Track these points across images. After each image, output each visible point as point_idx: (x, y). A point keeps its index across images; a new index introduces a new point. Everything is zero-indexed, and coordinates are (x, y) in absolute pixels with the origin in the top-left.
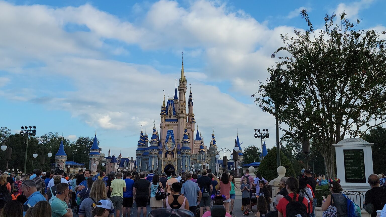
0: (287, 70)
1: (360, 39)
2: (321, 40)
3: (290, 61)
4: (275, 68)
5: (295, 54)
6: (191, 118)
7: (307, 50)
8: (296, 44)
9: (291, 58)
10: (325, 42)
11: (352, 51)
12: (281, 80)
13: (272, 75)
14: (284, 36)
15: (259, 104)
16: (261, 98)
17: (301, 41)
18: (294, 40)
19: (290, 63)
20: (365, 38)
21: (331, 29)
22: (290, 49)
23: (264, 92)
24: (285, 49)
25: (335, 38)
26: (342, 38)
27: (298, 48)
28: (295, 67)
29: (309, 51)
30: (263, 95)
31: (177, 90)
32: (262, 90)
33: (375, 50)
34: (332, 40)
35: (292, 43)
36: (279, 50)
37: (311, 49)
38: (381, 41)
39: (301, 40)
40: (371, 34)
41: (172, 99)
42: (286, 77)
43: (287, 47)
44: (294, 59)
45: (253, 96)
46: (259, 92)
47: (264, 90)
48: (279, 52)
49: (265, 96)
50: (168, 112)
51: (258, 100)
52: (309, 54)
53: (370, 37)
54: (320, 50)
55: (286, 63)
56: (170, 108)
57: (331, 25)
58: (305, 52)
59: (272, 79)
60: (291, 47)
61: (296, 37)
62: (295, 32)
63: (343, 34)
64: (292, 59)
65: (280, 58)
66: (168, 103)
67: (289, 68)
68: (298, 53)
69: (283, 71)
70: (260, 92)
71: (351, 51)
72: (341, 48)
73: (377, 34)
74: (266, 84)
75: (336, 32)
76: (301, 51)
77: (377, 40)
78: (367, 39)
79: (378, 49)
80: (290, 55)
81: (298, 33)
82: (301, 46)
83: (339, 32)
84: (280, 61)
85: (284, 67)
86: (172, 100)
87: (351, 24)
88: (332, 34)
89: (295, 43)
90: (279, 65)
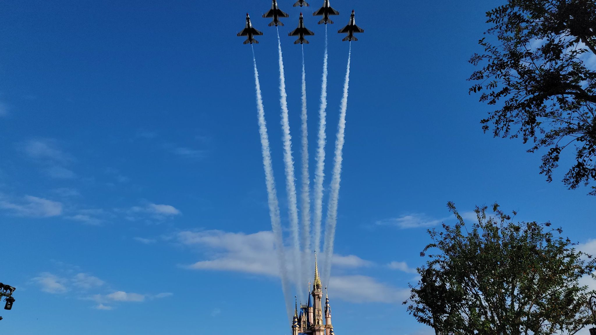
0: (442, 271)
1: (521, 233)
2: (475, 235)
3: (443, 259)
4: (427, 268)
5: (447, 251)
6: (329, 330)
7: (460, 247)
8: (448, 241)
9: (443, 255)
10: (480, 236)
11: (515, 247)
12: (435, 281)
13: (423, 277)
14: (432, 231)
15: (412, 313)
16: (415, 305)
17: (452, 237)
18: (444, 236)
19: (444, 262)
20: (526, 232)
21: (484, 222)
22: (441, 246)
23: (417, 298)
24: (434, 245)
25: (491, 231)
26: (499, 232)
27: (451, 245)
28: (449, 266)
29: (464, 247)
30: (416, 301)
31: (311, 296)
32: (414, 295)
33: (541, 244)
34: (488, 234)
35: (442, 239)
36: (428, 247)
37: (465, 245)
38: (547, 234)
39: (452, 235)
40: (533, 227)
41: (305, 307)
42: (441, 279)
43: (437, 243)
44: (448, 257)
45: (405, 303)
46: (411, 298)
47: (417, 295)
48: (429, 249)
49: (418, 303)
50: (302, 323)
51: (411, 307)
52: (464, 252)
53: (532, 230)
54: (477, 245)
55: (439, 262)
56: (304, 318)
57: (484, 217)
58: (458, 249)
59: (424, 280)
60: (441, 243)
61: (445, 232)
62: (444, 226)
63: (499, 227)
64: (445, 257)
65: (431, 256)
66: (301, 312)
67: (443, 267)
68: (450, 251)
69: (437, 272)
70: (413, 298)
71: (513, 247)
72: (500, 242)
73: (540, 226)
74: (418, 288)
75: (491, 225)
76: (453, 247)
77: (542, 233)
78: (529, 232)
79: (545, 244)
80: (442, 252)
81: (447, 227)
82: (453, 242)
83: (494, 225)
84: (432, 260)
85: (437, 267)
86: (305, 309)
87: (507, 215)
88: (487, 227)
89: (446, 239)
90: (431, 265)
